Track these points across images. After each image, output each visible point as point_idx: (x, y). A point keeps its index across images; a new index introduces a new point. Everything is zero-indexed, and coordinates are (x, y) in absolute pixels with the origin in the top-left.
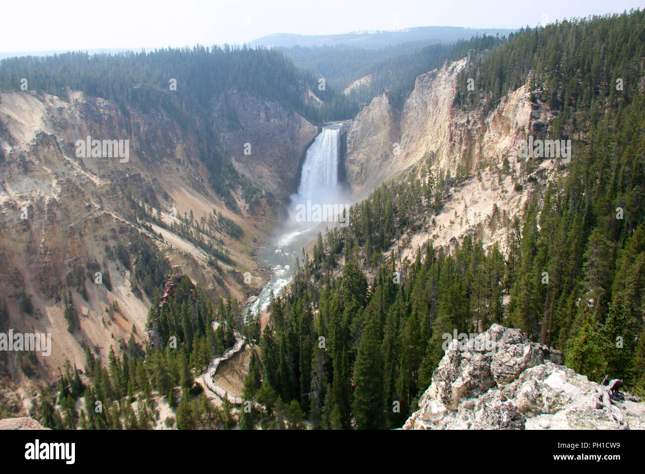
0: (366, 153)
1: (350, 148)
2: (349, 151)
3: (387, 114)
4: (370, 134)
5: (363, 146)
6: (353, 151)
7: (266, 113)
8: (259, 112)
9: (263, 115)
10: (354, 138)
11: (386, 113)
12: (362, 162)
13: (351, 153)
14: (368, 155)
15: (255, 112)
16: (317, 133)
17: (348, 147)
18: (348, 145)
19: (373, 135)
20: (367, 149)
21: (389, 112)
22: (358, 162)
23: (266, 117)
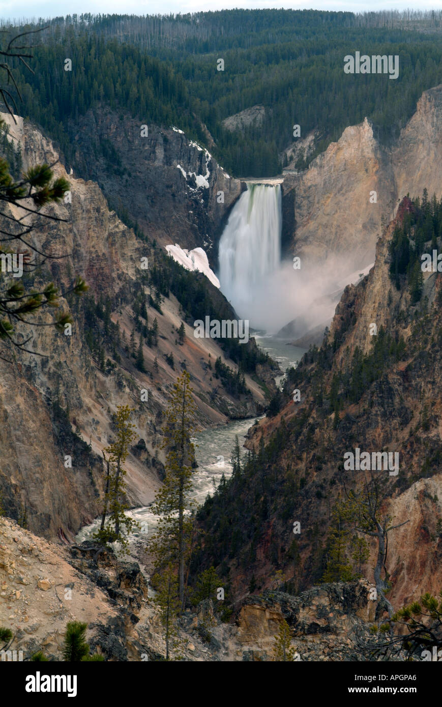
0: (335, 223)
1: (301, 216)
2: (299, 221)
3: (371, 155)
4: (341, 189)
6: (308, 221)
7: (165, 150)
8: (154, 146)
9: (160, 153)
11: (369, 153)
13: (304, 225)
15: (147, 148)
16: (239, 192)
18: (298, 211)
21: (375, 151)
22: (320, 240)
23: (166, 156)
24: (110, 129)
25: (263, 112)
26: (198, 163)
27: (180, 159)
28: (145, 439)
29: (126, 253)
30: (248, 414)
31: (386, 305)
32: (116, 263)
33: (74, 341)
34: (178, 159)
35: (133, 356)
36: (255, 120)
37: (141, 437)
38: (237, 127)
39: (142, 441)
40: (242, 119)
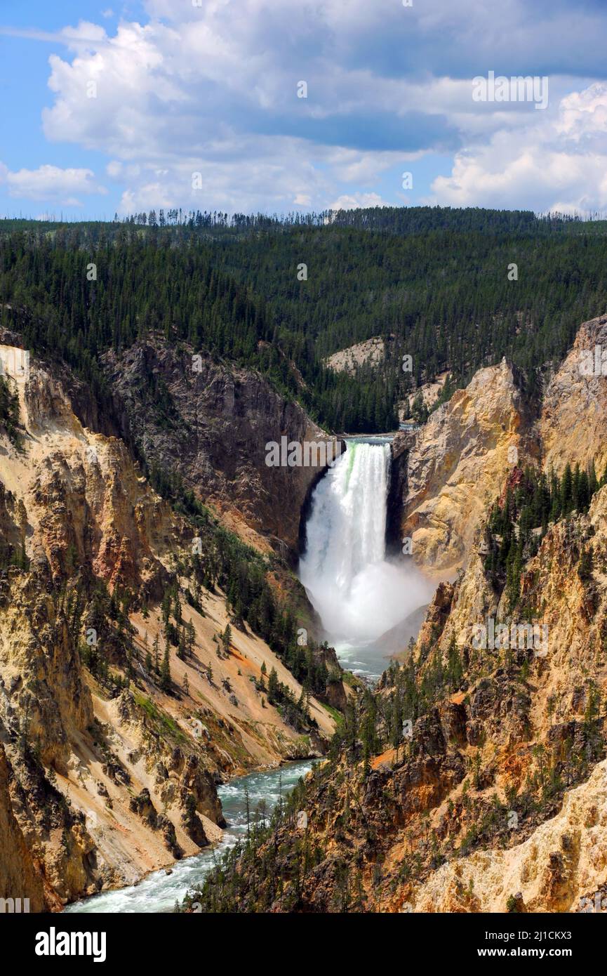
0: (460, 496)
1: (417, 487)
2: (412, 494)
3: (510, 408)
4: (470, 450)
5: (453, 479)
6: (425, 493)
7: (237, 396)
9: (229, 399)
10: (429, 464)
11: (508, 406)
12: (449, 516)
13: (420, 499)
14: (465, 500)
17: (410, 484)
18: (412, 481)
19: (477, 455)
20: (461, 486)
21: (515, 402)
22: (439, 518)
23: (237, 404)
24: (164, 367)
25: (381, 346)
26: (280, 414)
27: (256, 409)
28: (152, 788)
29: (159, 532)
30: (311, 753)
31: (479, 611)
32: (142, 547)
33: (59, 652)
34: (253, 408)
35: (158, 672)
36: (370, 358)
37: (146, 786)
38: (347, 366)
39: (146, 791)
40: (353, 356)
